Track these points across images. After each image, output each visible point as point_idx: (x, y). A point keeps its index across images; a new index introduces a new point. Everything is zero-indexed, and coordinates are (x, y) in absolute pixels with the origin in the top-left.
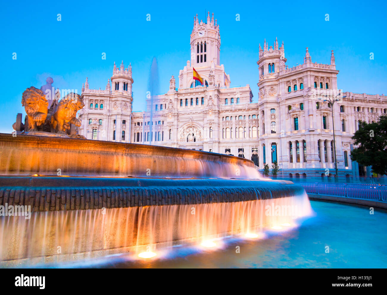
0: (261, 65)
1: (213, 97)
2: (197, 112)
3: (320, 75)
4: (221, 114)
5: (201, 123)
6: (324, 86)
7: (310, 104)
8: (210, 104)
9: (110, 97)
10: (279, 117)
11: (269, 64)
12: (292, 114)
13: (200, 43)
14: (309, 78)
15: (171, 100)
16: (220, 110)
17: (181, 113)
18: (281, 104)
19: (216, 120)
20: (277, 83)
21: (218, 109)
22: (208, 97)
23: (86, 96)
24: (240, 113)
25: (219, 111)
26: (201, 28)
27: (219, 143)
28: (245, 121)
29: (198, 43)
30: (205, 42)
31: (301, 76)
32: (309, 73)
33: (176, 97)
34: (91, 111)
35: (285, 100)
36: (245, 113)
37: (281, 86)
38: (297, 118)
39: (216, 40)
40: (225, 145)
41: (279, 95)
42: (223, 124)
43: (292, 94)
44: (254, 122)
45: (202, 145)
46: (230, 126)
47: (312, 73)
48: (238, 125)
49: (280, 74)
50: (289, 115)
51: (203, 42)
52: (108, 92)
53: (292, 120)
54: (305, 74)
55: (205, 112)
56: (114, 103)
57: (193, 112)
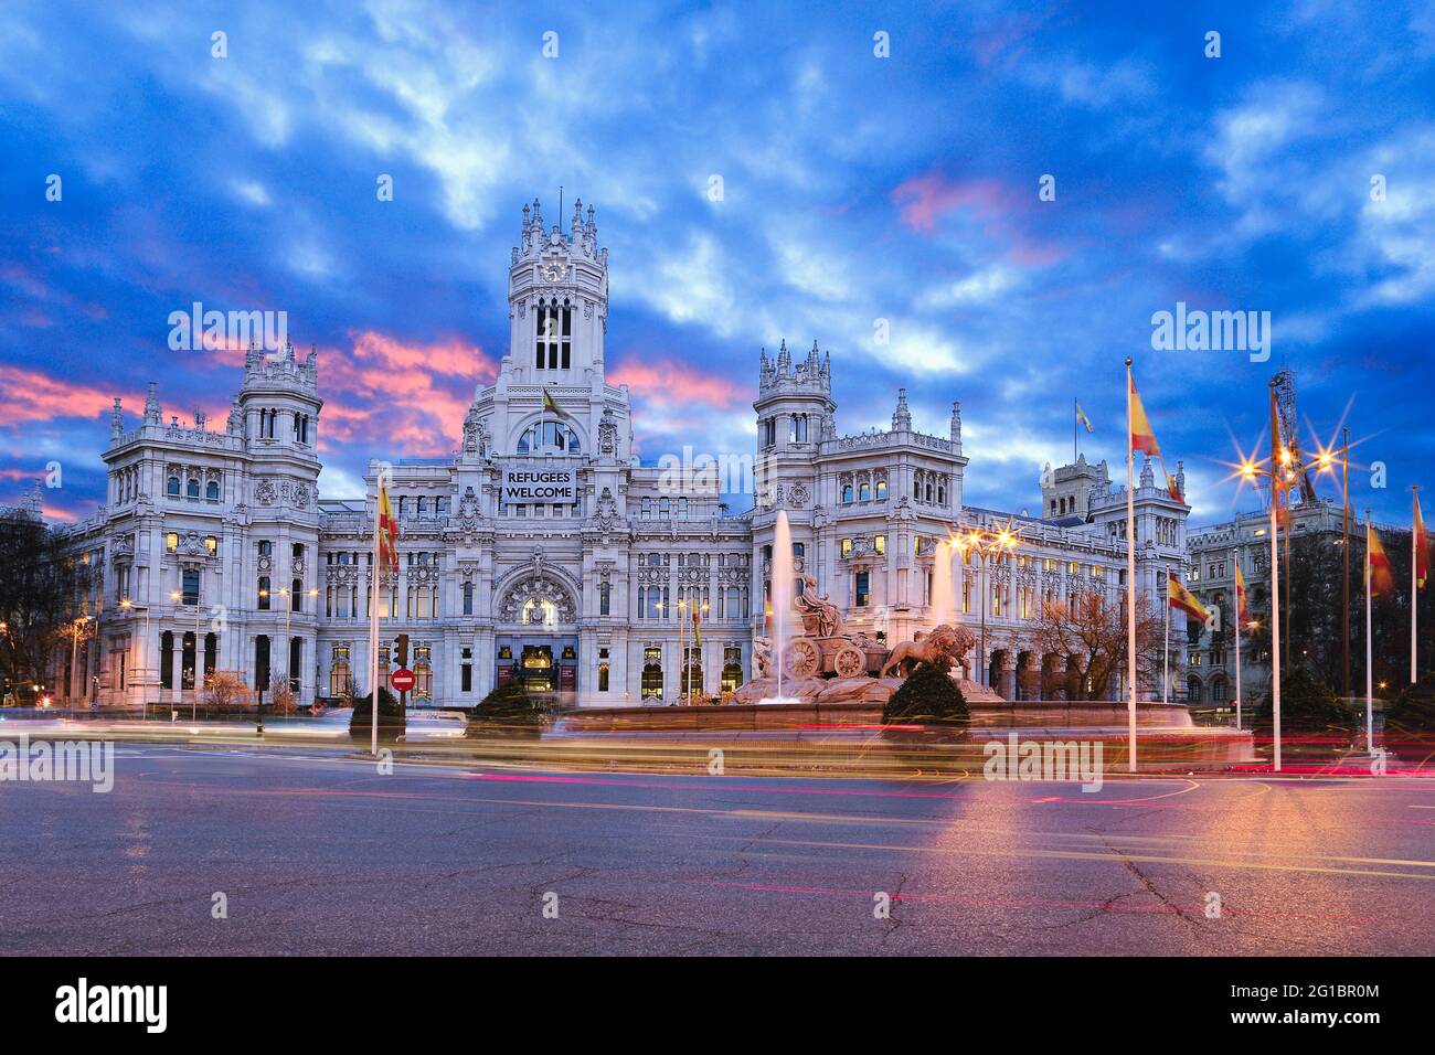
0: (768, 413)
1: (614, 493)
2: (558, 532)
3: (928, 466)
4: (634, 545)
5: (571, 568)
6: (935, 496)
7: (903, 543)
8: (605, 514)
9: (244, 461)
10: (816, 567)
11: (794, 415)
12: (852, 563)
13: (548, 302)
14: (903, 472)
15: (470, 488)
16: (634, 534)
17: (503, 532)
18: (822, 533)
19: (622, 563)
20: (810, 472)
21: (628, 530)
22: (599, 492)
23: (153, 449)
24: (694, 546)
25: (630, 536)
26: (553, 253)
27: (630, 630)
28: (708, 570)
29: (542, 301)
30: (567, 301)
31: (882, 463)
32: (904, 459)
33: (487, 480)
34: (174, 505)
35: (835, 524)
36: (707, 547)
37: (824, 483)
38: (867, 574)
39: (600, 299)
40: (644, 636)
41: (818, 508)
42: (641, 575)
43: (854, 510)
44: (734, 575)
45: (576, 637)
46: (662, 581)
47: (912, 461)
48: (686, 582)
49: (825, 450)
50: (844, 564)
51: (561, 302)
52: (237, 442)
53: (852, 578)
54: (894, 461)
55: (587, 537)
56: (259, 481)
57: (545, 532)
